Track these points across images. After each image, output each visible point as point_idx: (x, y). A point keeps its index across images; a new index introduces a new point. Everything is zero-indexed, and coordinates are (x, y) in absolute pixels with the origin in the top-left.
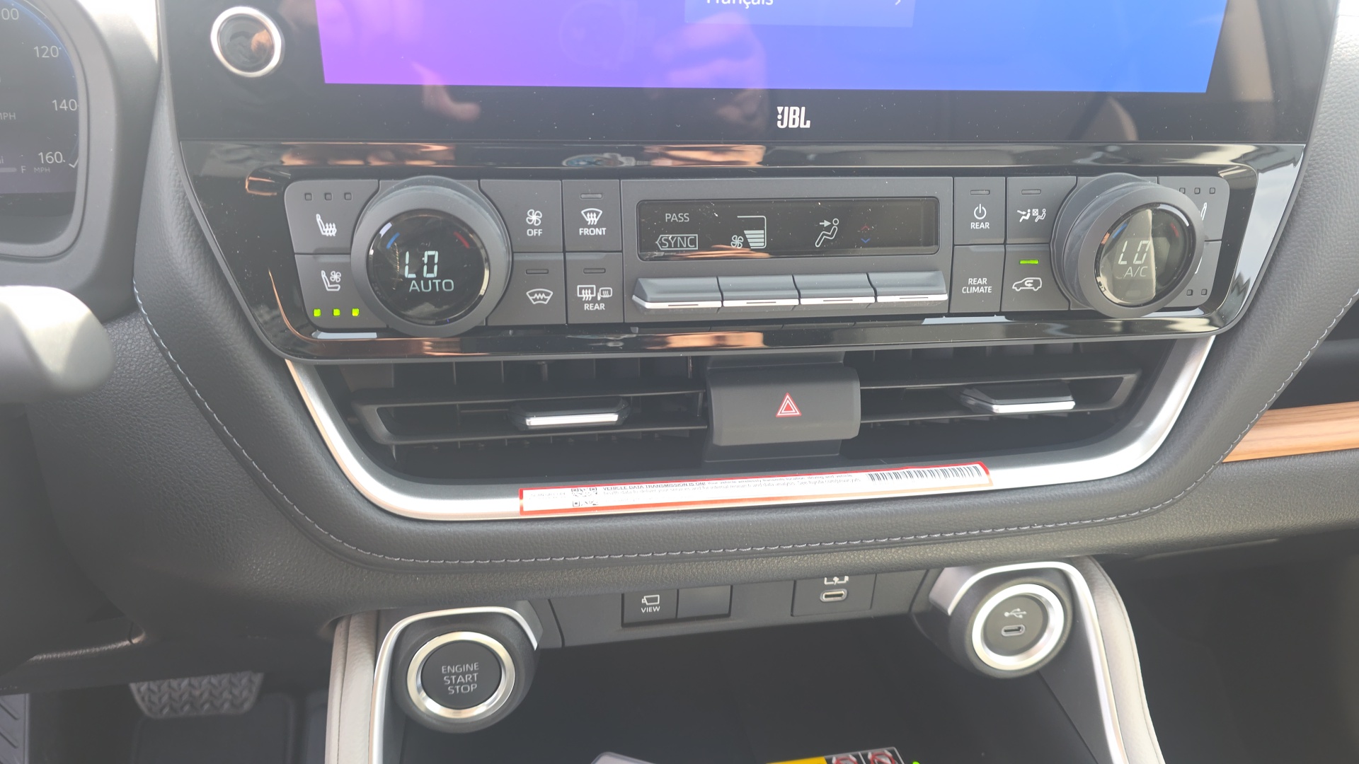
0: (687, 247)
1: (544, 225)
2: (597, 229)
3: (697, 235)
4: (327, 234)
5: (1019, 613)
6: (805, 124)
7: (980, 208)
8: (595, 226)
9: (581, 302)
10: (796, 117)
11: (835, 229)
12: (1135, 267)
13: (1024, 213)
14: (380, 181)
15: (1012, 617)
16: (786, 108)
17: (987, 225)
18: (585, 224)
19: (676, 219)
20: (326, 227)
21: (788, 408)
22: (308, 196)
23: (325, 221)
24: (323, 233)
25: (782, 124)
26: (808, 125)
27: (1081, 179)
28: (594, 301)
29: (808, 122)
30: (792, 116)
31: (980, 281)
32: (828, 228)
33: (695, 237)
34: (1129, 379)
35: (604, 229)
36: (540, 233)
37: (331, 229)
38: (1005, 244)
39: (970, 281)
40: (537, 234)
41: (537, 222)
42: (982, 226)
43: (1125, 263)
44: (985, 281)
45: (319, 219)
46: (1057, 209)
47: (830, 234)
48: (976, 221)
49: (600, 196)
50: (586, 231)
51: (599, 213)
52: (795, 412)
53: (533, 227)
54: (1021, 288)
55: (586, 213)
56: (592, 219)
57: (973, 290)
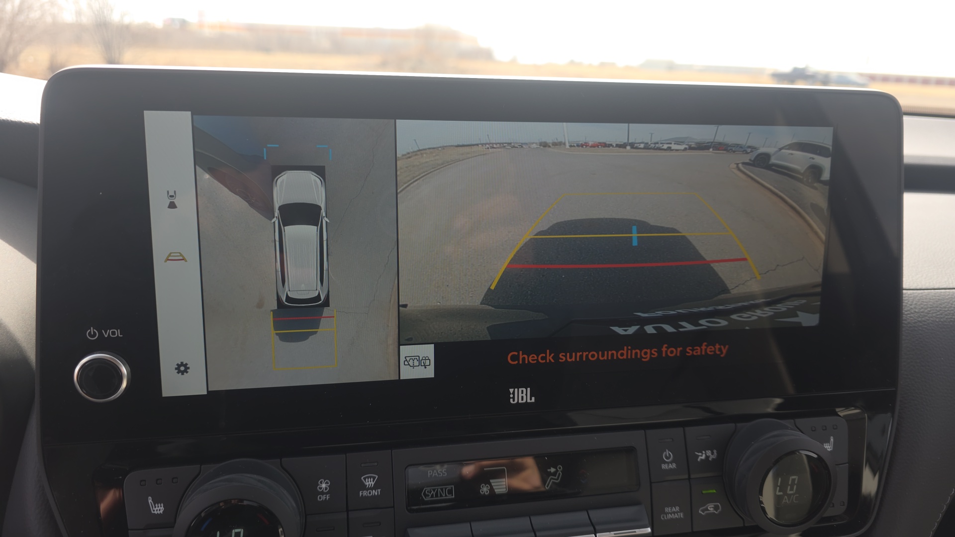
0: (446, 496)
1: (331, 490)
2: (374, 491)
3: (453, 486)
4: (156, 512)
6: (531, 399)
7: (667, 452)
8: (372, 489)
10: (524, 395)
11: (559, 474)
12: (789, 496)
13: (700, 454)
14: (202, 466)
16: (516, 390)
17: (674, 466)
18: (364, 487)
19: (437, 474)
20: (155, 507)
22: (143, 483)
23: (156, 502)
24: (153, 512)
25: (514, 401)
26: (533, 399)
27: (739, 425)
29: (533, 398)
30: (520, 395)
31: (674, 509)
32: (554, 474)
33: (452, 488)
35: (379, 490)
36: (328, 498)
37: (160, 508)
38: (689, 478)
39: (667, 510)
40: (326, 499)
41: (326, 489)
42: (670, 466)
43: (781, 493)
44: (678, 509)
45: (150, 501)
46: (724, 449)
47: (556, 478)
48: (665, 462)
49: (376, 464)
50: (365, 493)
51: (376, 477)
53: (322, 493)
54: (706, 512)
55: (365, 479)
56: (370, 483)
57: (669, 516)
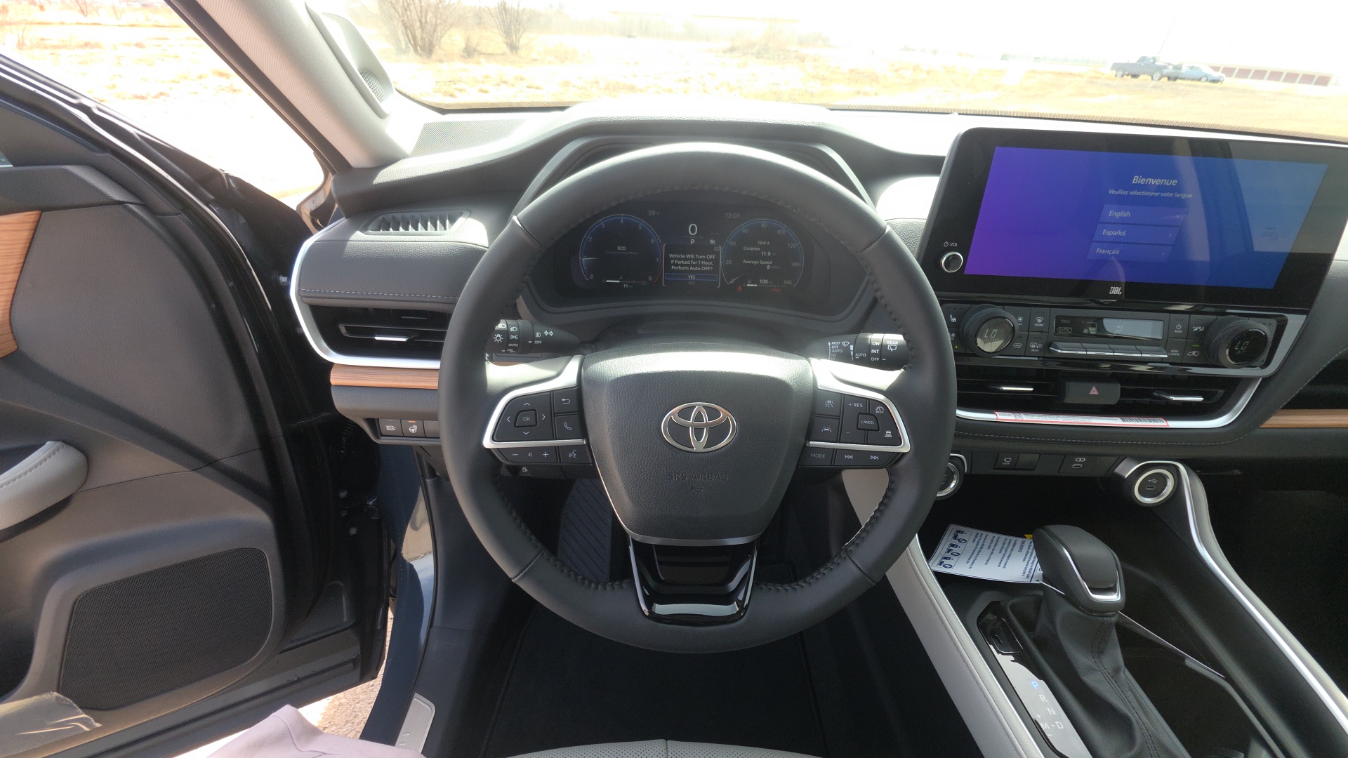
0: (1070, 332)
1: (1023, 322)
2: (1041, 324)
5: (1154, 481)
7: (1179, 325)
9: (1031, 348)
10: (1117, 290)
11: (1122, 329)
12: (1241, 350)
13: (1195, 328)
14: (973, 305)
15: (1151, 482)
16: (1114, 287)
17: (1181, 332)
18: (1037, 323)
19: (1067, 322)
21: (1094, 391)
23: (953, 317)
24: (952, 321)
27: (1219, 317)
28: (1035, 348)
30: (1115, 290)
31: (1175, 351)
33: (1072, 329)
34: (1221, 392)
35: (1043, 324)
36: (1021, 325)
37: (954, 320)
38: (1187, 338)
39: (1172, 351)
41: (1021, 321)
42: (1179, 332)
46: (1208, 326)
47: (1120, 330)
48: (1176, 330)
49: (1044, 313)
50: (1037, 325)
51: (1043, 319)
52: (1096, 393)
53: (1019, 323)
54: (1190, 354)
55: (1038, 319)
56: (1039, 321)
57: (1173, 354)
